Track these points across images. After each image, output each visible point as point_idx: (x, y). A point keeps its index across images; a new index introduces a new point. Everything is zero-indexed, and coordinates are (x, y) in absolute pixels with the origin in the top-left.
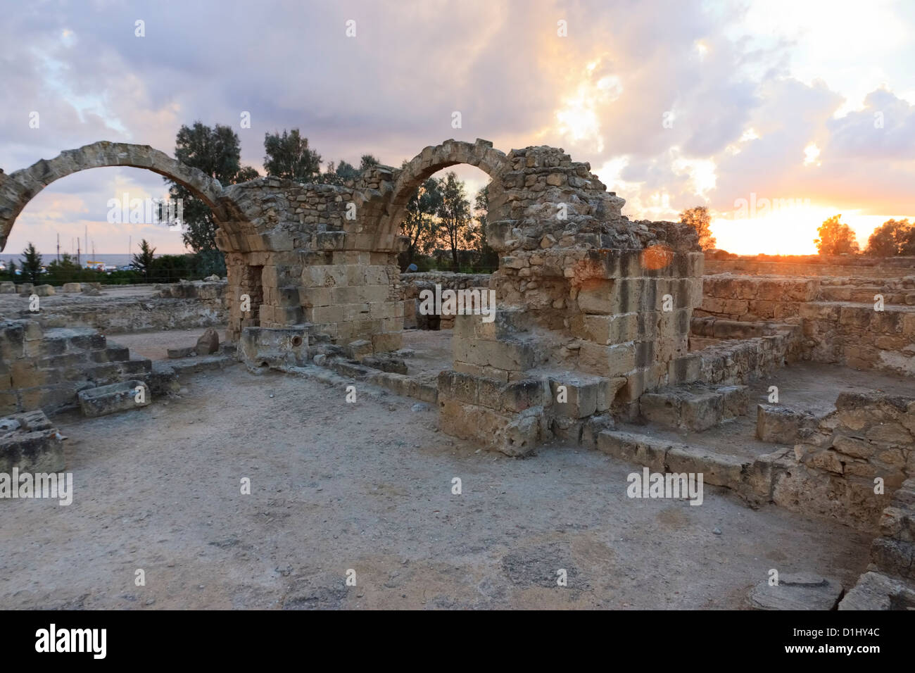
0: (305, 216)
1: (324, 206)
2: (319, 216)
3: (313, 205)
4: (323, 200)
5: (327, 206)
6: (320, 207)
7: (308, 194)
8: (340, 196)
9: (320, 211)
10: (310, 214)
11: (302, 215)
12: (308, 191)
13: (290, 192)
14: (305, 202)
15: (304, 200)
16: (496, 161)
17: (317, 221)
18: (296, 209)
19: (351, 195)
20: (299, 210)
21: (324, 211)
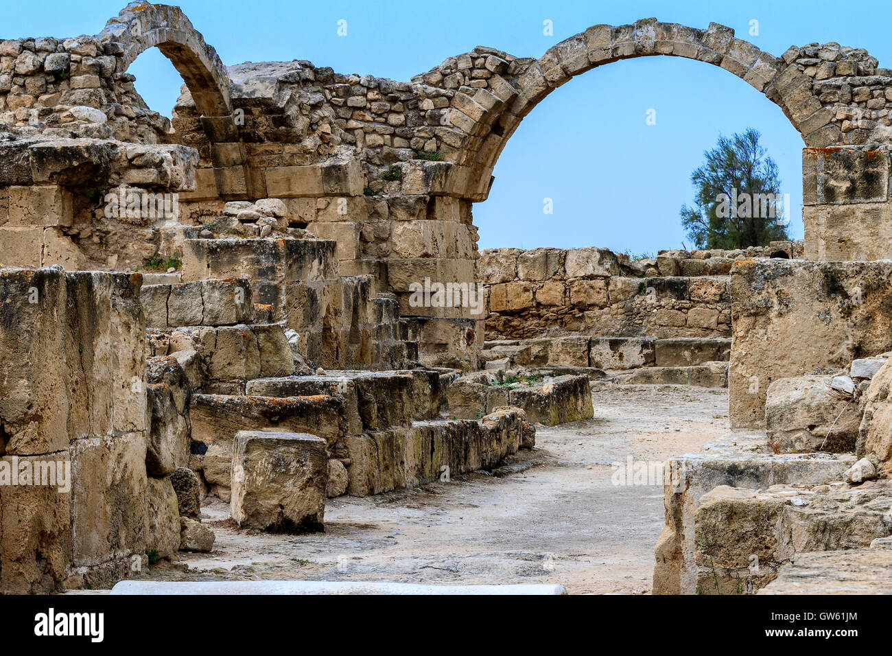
0: (365, 133)
1: (402, 117)
2: (393, 135)
3: (380, 115)
4: (398, 106)
5: (406, 117)
6: (394, 119)
7: (371, 95)
8: (430, 101)
9: (395, 126)
10: (374, 131)
11: (359, 133)
12: (369, 89)
13: (336, 90)
14: (363, 108)
15: (362, 105)
16: (750, 59)
17: (388, 142)
18: (347, 120)
19: (450, 98)
20: (353, 124)
21: (401, 125)
